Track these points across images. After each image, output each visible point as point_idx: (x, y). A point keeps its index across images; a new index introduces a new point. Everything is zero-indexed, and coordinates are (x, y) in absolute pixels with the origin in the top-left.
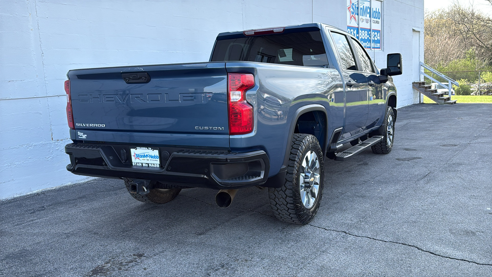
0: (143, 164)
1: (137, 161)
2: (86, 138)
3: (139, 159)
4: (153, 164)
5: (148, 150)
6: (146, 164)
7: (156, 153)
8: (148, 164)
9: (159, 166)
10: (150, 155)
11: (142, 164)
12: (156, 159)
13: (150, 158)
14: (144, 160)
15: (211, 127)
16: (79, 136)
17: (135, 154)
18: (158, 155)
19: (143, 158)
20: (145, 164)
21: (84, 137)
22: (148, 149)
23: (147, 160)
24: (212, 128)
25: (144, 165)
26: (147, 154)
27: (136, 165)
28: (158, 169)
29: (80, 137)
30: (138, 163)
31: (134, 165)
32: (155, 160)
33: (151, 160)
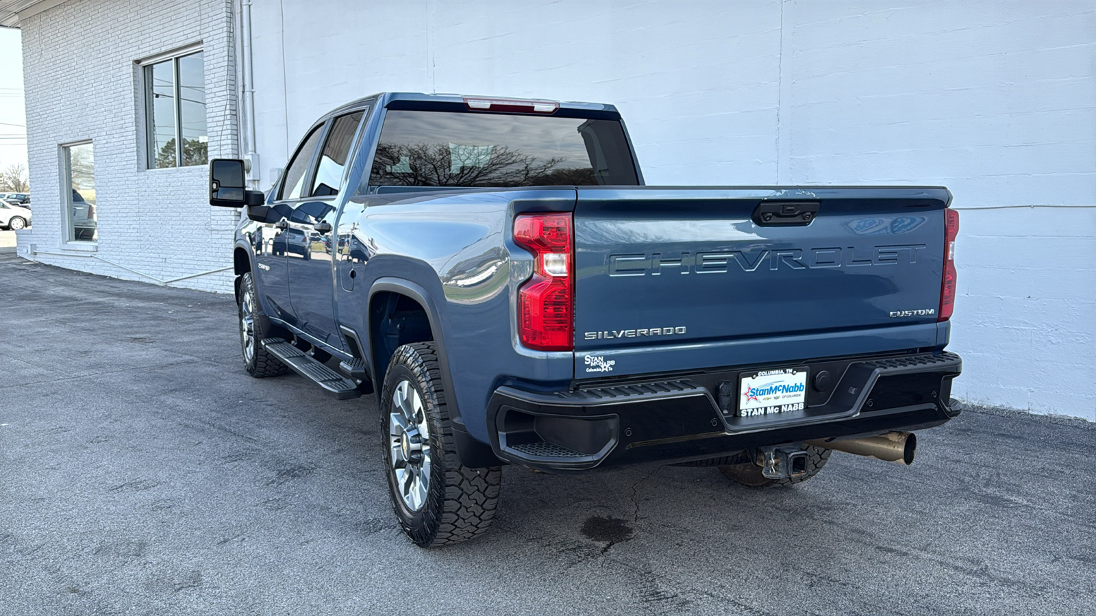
0: (768, 409)
1: (753, 404)
2: (611, 369)
3: (756, 399)
4: (790, 406)
5: (784, 375)
6: (775, 407)
7: (801, 378)
8: (780, 407)
9: (803, 407)
10: (784, 386)
11: (766, 409)
12: (798, 393)
13: (783, 392)
14: (768, 399)
15: (915, 312)
16: (589, 366)
17: (749, 388)
18: (804, 384)
19: (766, 396)
20: (773, 408)
21: (606, 367)
22: (786, 372)
23: (775, 398)
24: (918, 312)
25: (769, 411)
26: (778, 384)
27: (749, 414)
28: (800, 415)
29: (591, 370)
30: (755, 410)
31: (744, 414)
32: (795, 396)
33: (784, 397)
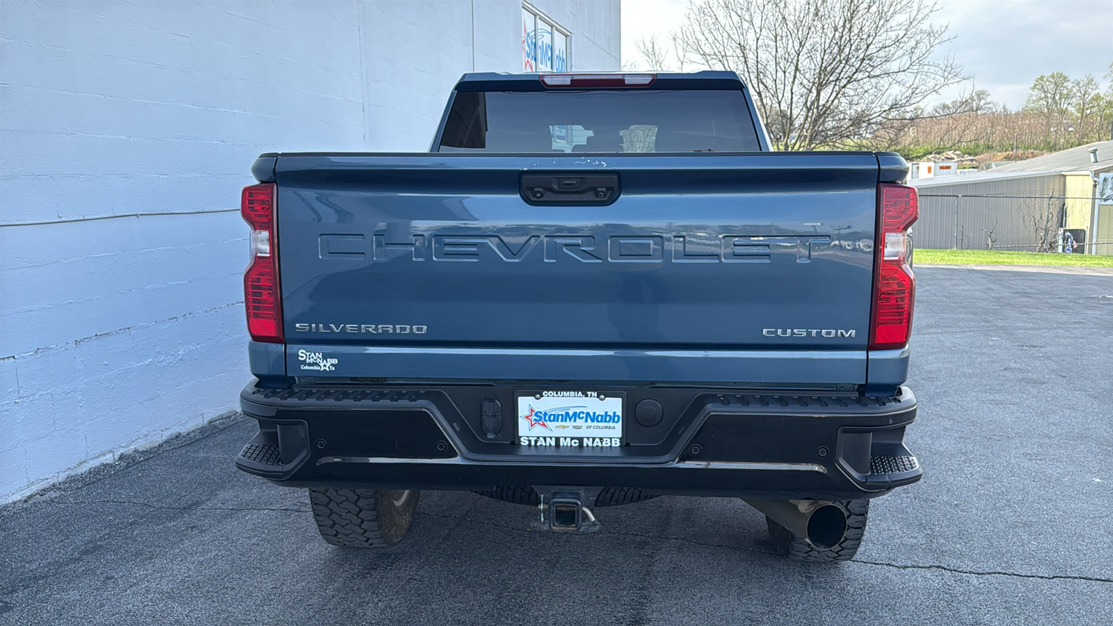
0: (562, 440)
1: (539, 431)
2: (334, 369)
3: (544, 425)
4: (597, 440)
5: (584, 398)
6: (572, 439)
7: (614, 405)
8: (581, 440)
9: (619, 444)
10: (588, 414)
11: (557, 439)
12: (611, 424)
13: (586, 421)
14: (564, 427)
15: (814, 332)
16: (304, 363)
17: (532, 411)
18: (619, 413)
19: (560, 423)
20: (568, 440)
21: (327, 365)
22: (587, 396)
23: (574, 427)
24: (819, 334)
25: (562, 442)
26: (578, 411)
27: (533, 443)
28: (617, 453)
29: (306, 368)
30: (542, 439)
31: (524, 442)
32: (606, 427)
33: (589, 427)
